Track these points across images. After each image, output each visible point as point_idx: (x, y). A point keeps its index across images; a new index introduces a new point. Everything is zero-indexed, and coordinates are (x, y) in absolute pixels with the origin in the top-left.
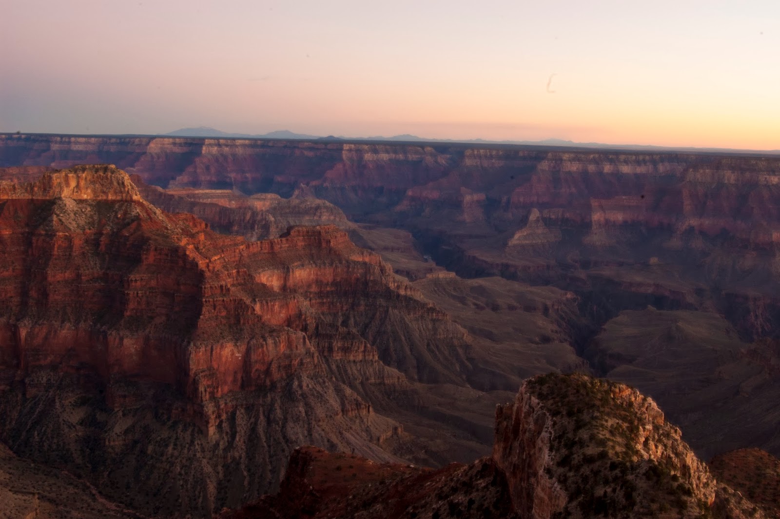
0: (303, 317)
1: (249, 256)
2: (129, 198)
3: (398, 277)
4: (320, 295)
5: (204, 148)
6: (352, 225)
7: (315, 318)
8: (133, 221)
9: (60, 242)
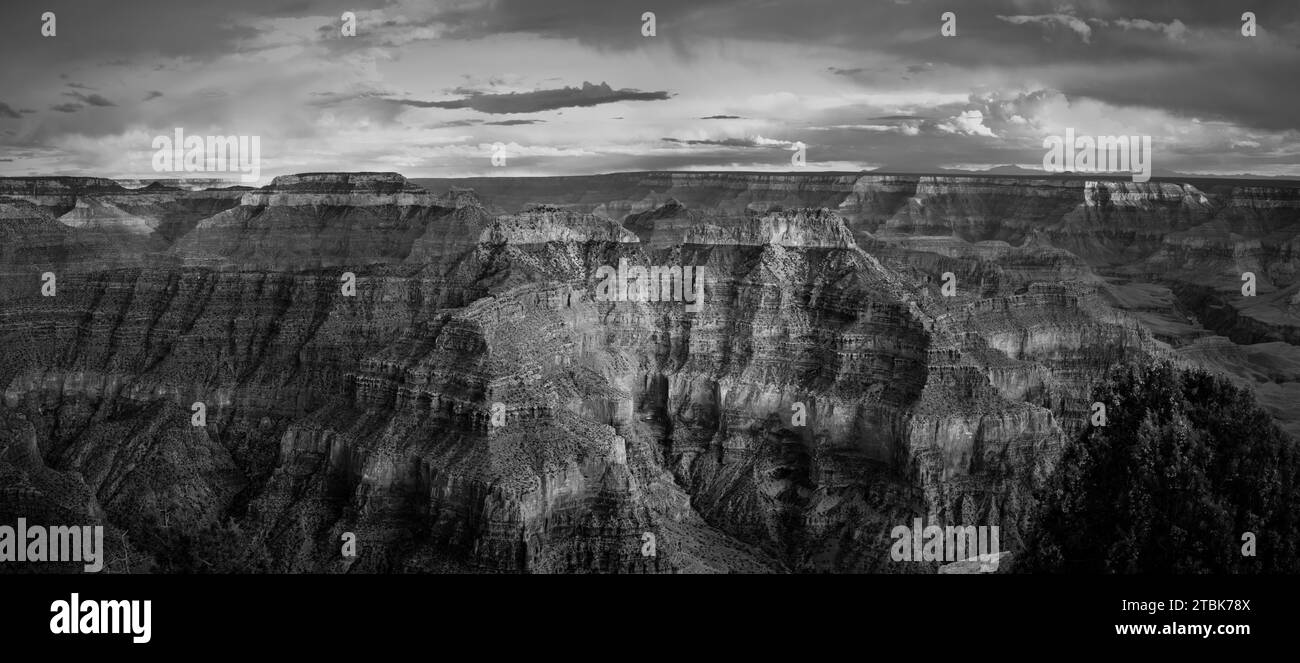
0: (1046, 391)
1: (978, 316)
2: (843, 246)
3: (1160, 344)
4: (1064, 364)
5: (919, 187)
6: (1098, 279)
7: (1061, 393)
8: (848, 272)
9: (767, 294)
